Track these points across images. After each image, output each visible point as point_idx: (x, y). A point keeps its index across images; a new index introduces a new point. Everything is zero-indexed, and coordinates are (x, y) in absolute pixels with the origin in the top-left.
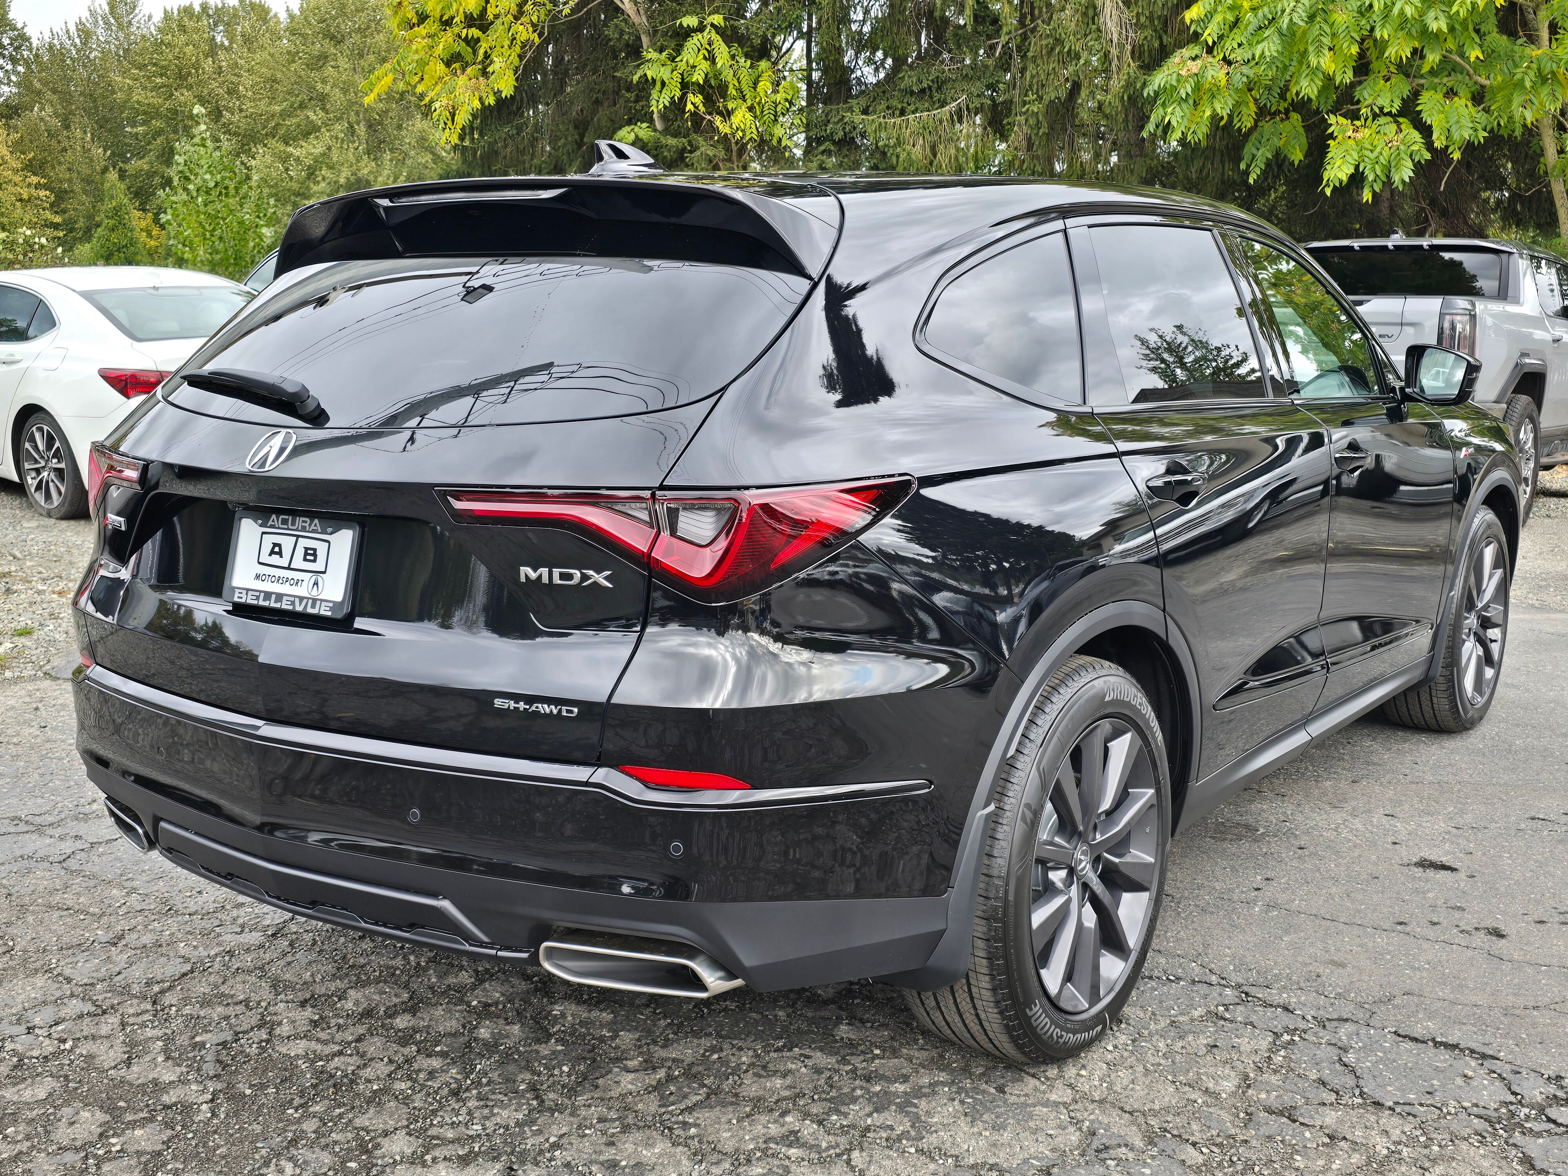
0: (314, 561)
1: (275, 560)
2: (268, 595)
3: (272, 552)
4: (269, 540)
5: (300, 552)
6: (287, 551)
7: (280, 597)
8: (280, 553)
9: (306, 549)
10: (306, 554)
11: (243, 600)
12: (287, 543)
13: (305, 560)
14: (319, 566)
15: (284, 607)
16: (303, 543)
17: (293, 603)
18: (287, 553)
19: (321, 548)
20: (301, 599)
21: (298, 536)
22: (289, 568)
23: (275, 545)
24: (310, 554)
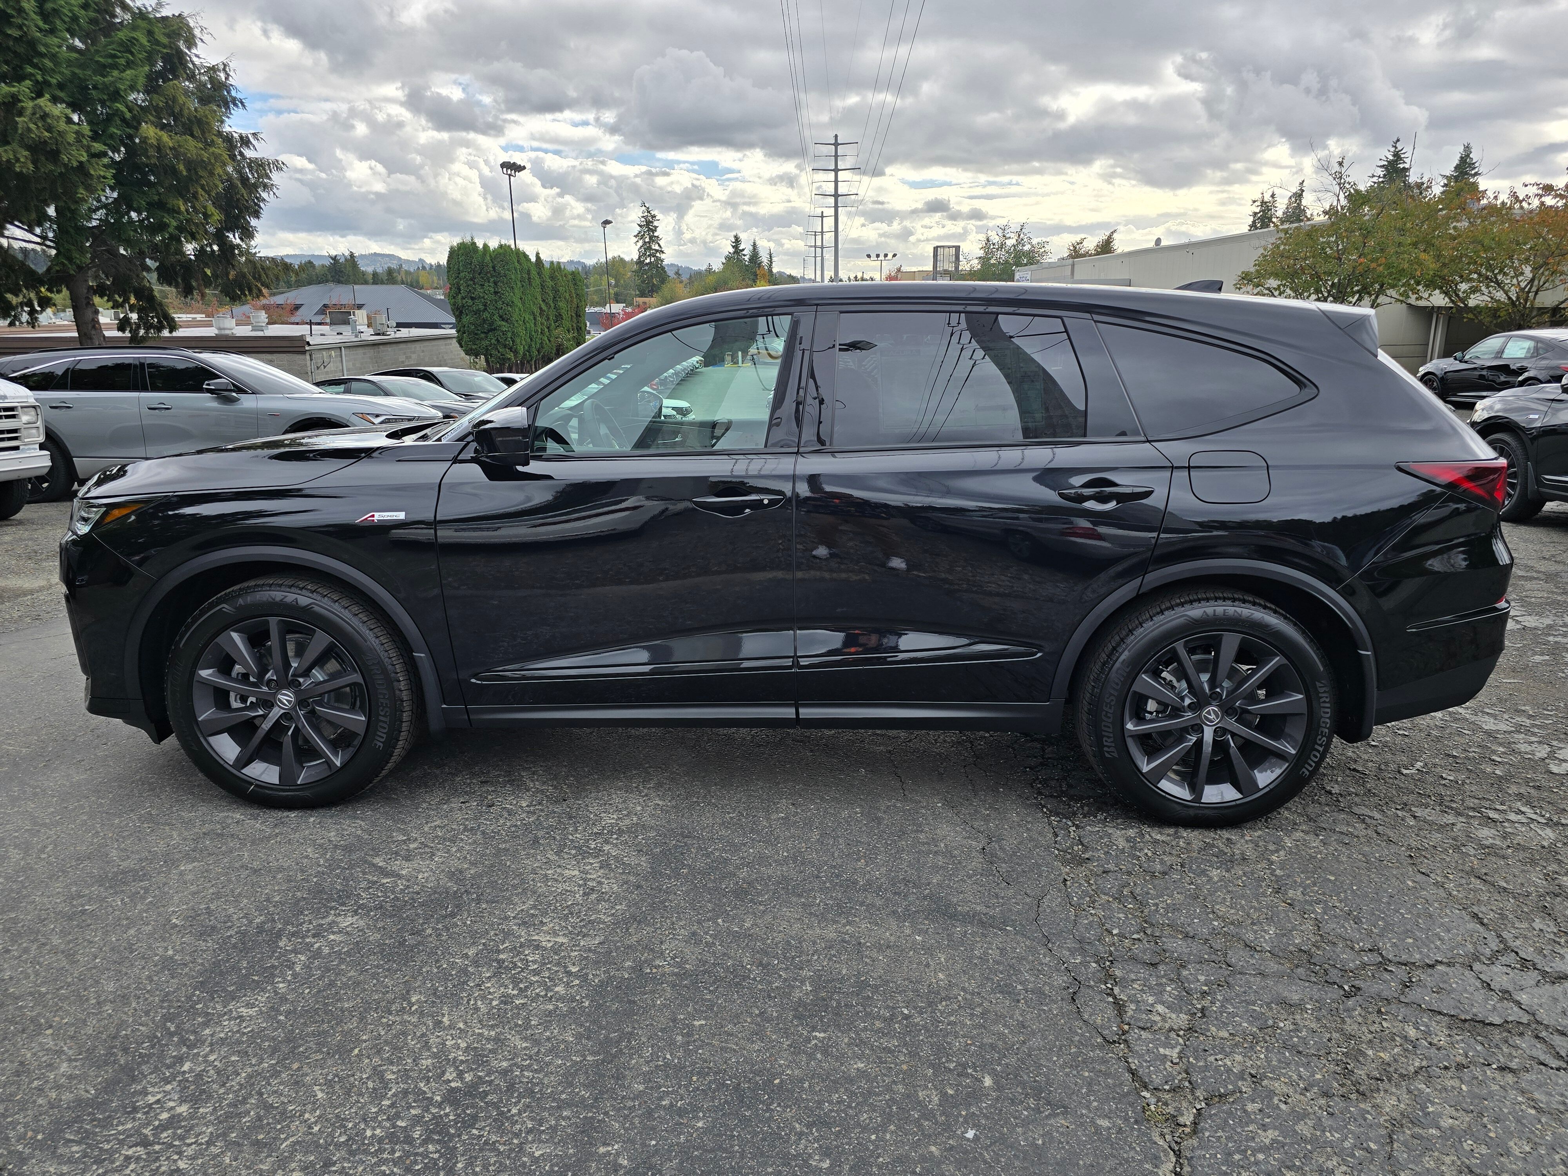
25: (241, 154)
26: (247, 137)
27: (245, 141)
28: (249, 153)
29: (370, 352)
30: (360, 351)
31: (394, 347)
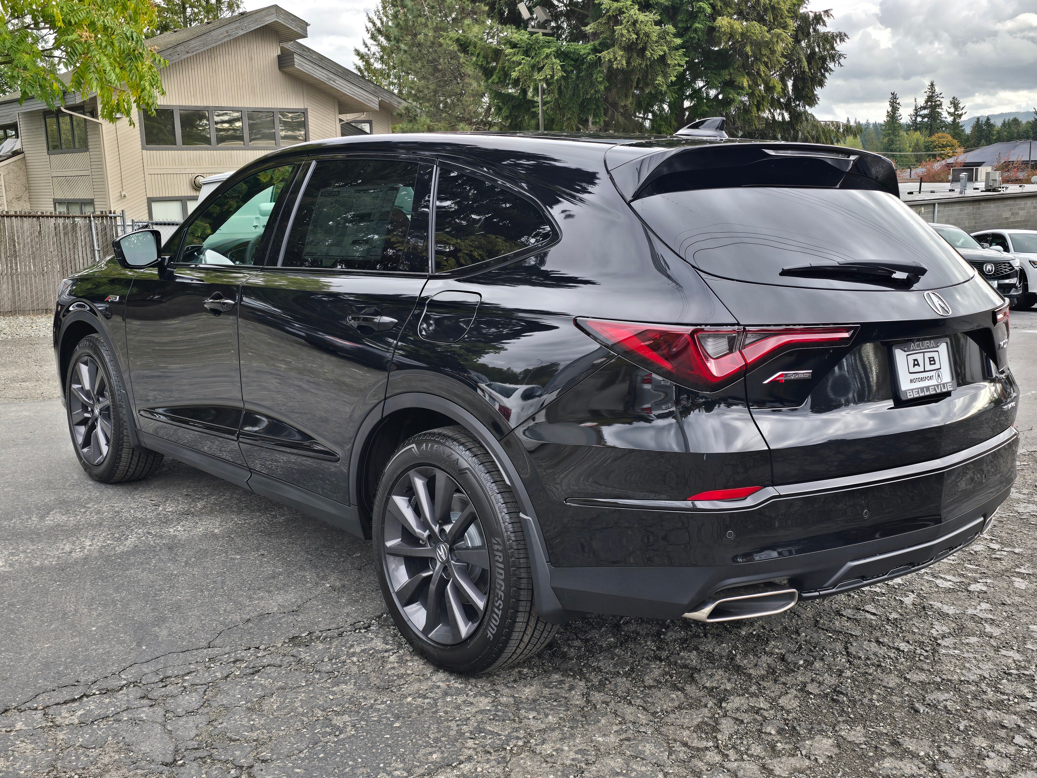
0: (935, 364)
1: (917, 369)
2: (922, 389)
3: (914, 365)
4: (911, 358)
5: (927, 361)
6: (921, 362)
7: (928, 388)
8: (918, 365)
9: (930, 358)
10: (930, 361)
11: (912, 397)
12: (920, 357)
13: (931, 364)
14: (937, 366)
15: (932, 393)
16: (928, 355)
17: (935, 389)
18: (921, 363)
19: (935, 355)
20: (937, 386)
21: (924, 352)
22: (925, 371)
23: (915, 360)
24: (932, 361)
25: (815, 30)
26: (820, 15)
27: (818, 19)
28: (821, 29)
29: (969, 209)
30: (957, 208)
31: (1000, 204)
